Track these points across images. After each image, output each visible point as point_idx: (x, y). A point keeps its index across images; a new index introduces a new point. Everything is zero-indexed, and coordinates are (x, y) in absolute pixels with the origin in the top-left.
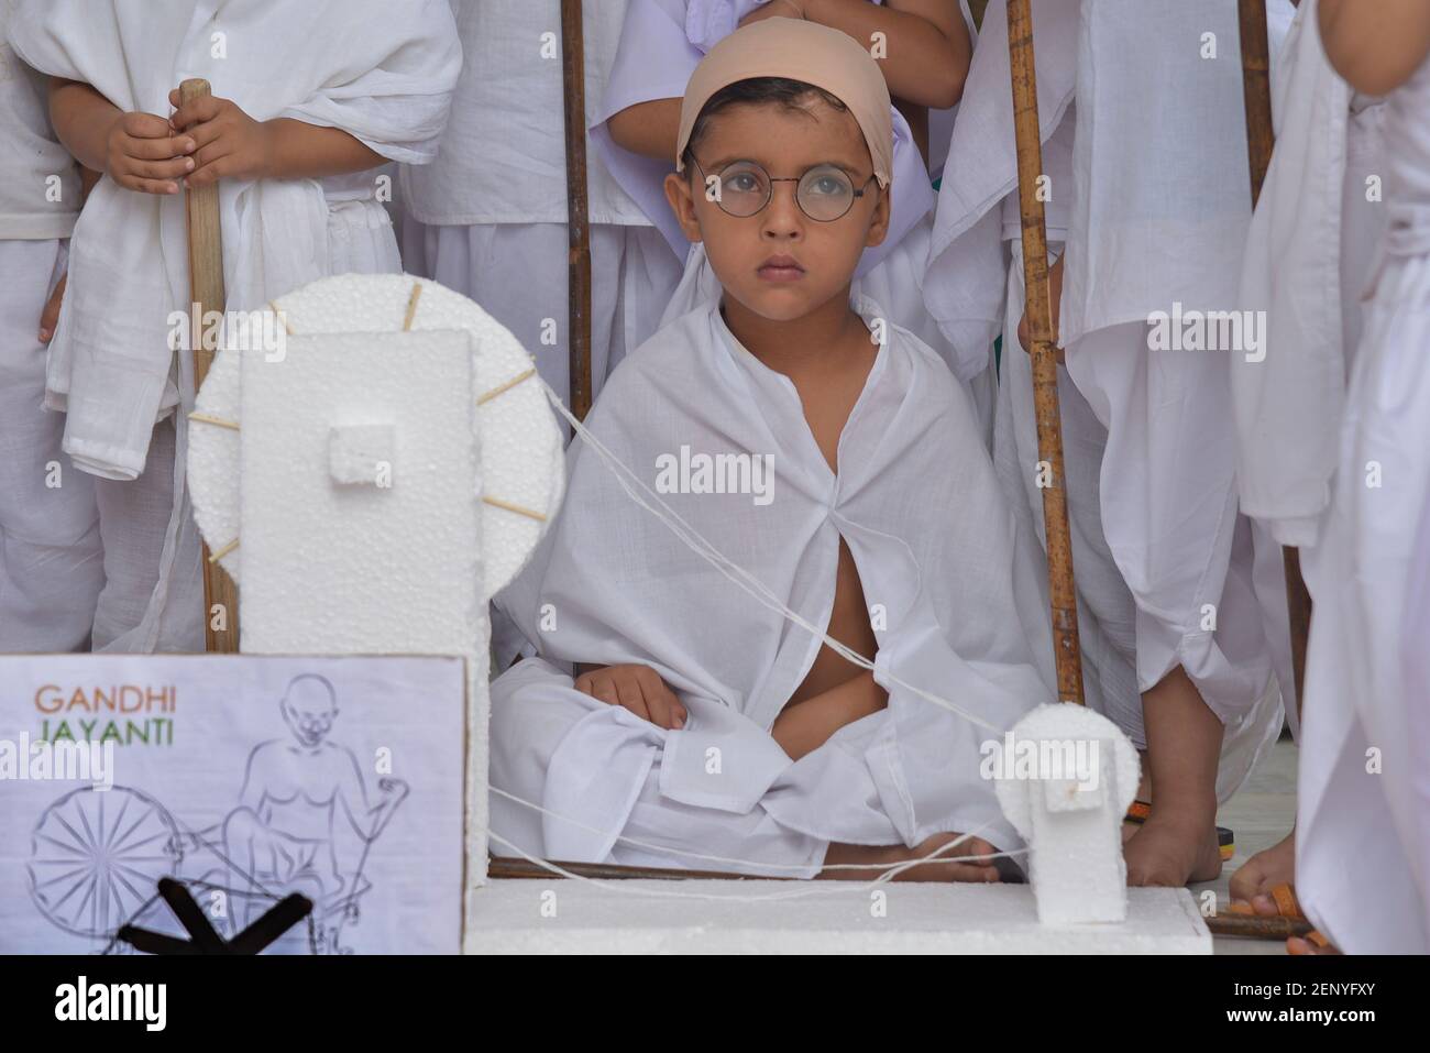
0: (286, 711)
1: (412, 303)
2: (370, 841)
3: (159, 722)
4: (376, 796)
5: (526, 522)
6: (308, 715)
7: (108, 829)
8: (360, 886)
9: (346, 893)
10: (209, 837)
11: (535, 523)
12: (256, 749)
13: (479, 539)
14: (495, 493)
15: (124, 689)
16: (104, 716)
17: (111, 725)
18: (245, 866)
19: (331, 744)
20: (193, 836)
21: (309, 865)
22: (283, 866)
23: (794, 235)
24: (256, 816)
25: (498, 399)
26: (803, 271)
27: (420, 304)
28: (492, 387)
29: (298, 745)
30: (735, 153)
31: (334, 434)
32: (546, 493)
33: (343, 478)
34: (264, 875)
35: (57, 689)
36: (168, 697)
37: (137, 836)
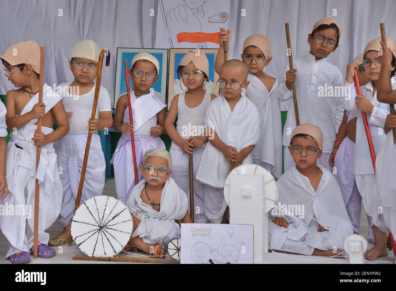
0: (227, 232)
1: (256, 169)
2: (239, 251)
3: (208, 233)
4: (240, 245)
5: (272, 202)
6: (230, 233)
7: (202, 248)
8: (238, 258)
9: (236, 259)
10: (216, 250)
11: (273, 202)
12: (223, 238)
13: (264, 205)
14: (267, 197)
15: (204, 228)
16: (201, 232)
17: (202, 234)
18: (221, 254)
19: (234, 237)
20: (214, 250)
21: (231, 254)
22: (227, 254)
23: (305, 156)
24: (223, 247)
25: (268, 183)
26: (307, 162)
27: (257, 169)
28: (267, 181)
29: (229, 237)
30: (297, 144)
31: (243, 189)
32: (275, 197)
33: (244, 196)
34: (224, 256)
35: (194, 228)
36: (210, 230)
37: (205, 250)
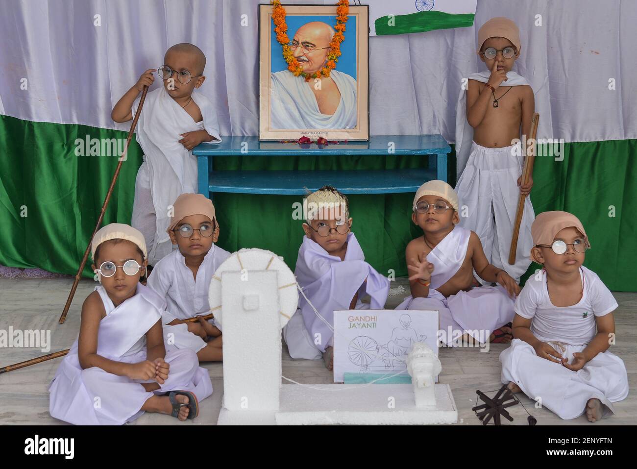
0: (401, 321)
1: (271, 261)
3: (373, 323)
4: (420, 338)
6: (405, 322)
7: (363, 345)
10: (384, 346)
12: (394, 329)
13: (280, 321)
15: (366, 317)
16: (362, 322)
17: (364, 324)
19: (410, 328)
20: (381, 346)
22: (400, 352)
24: (394, 342)
25: (286, 288)
27: (273, 262)
29: (402, 328)
34: (396, 354)
35: (353, 317)
36: (375, 318)
37: (369, 346)
